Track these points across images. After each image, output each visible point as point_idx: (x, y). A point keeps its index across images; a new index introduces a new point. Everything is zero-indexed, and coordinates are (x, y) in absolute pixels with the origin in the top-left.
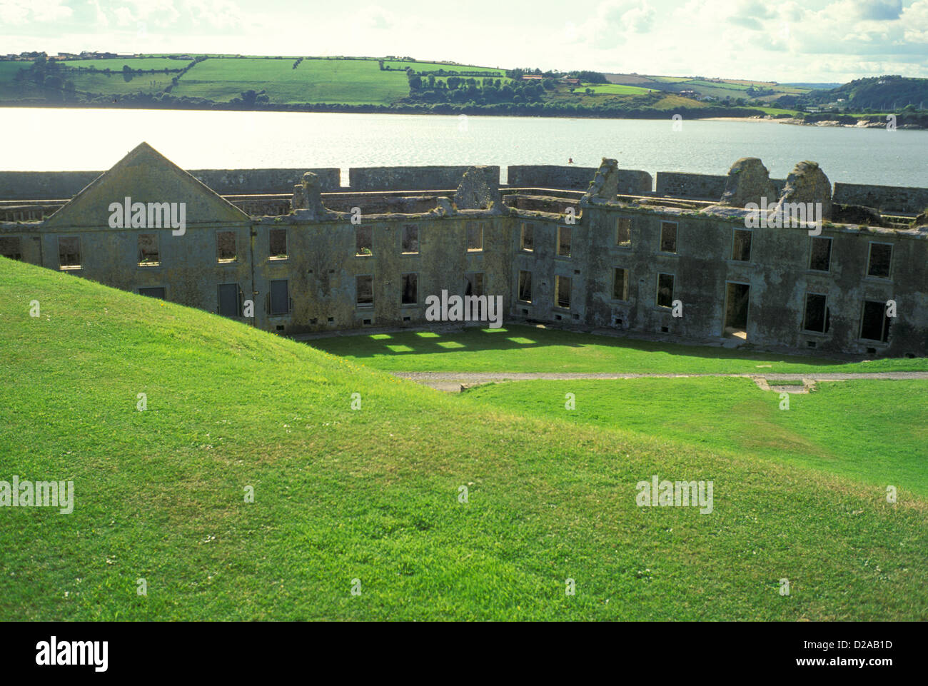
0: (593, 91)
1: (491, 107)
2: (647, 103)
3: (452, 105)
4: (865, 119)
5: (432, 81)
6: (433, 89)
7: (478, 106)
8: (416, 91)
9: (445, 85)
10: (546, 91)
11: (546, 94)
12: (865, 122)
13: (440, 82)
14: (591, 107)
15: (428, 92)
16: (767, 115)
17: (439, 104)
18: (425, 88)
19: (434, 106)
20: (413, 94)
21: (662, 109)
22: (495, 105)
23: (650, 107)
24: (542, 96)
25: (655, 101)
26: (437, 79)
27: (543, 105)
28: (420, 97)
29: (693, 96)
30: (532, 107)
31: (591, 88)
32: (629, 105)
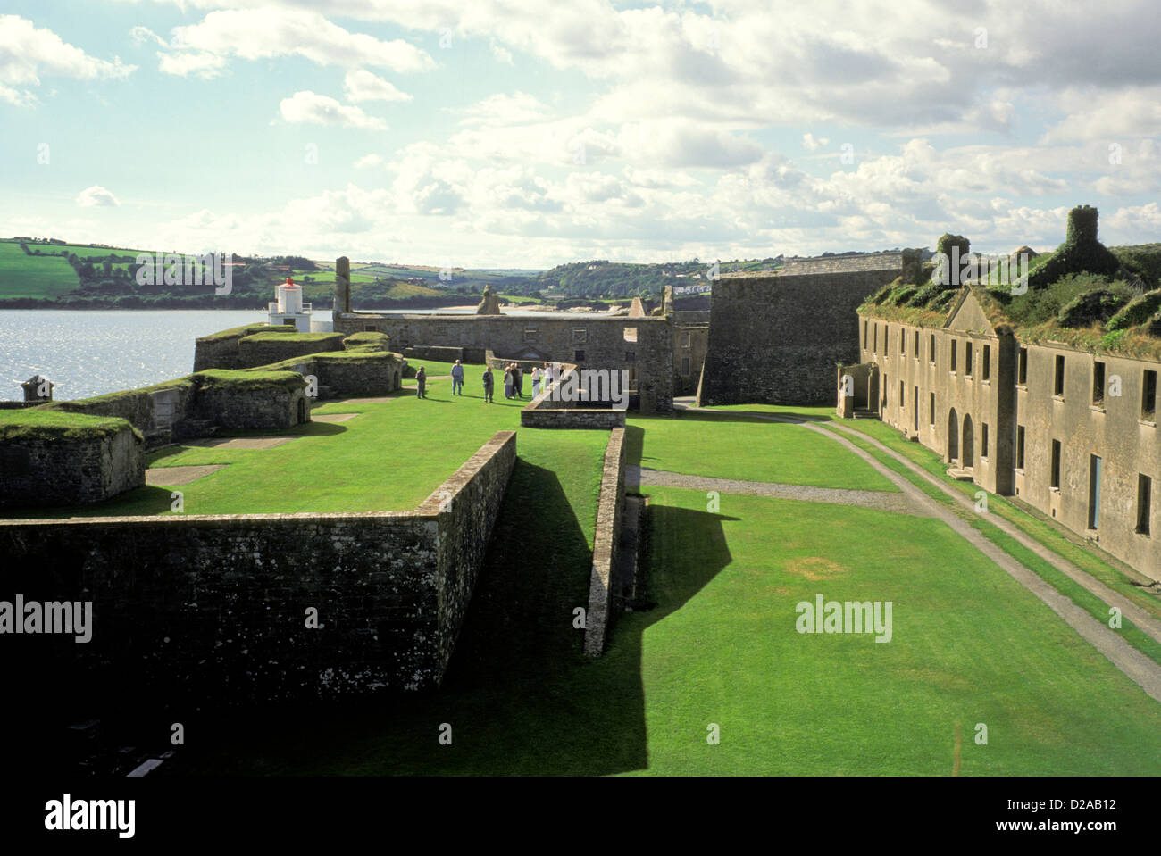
0: (313, 279)
1: (193, 299)
2: (379, 292)
3: (141, 297)
4: (618, 304)
5: (108, 269)
6: (112, 278)
7: (176, 298)
8: (88, 281)
9: (125, 273)
10: (255, 280)
11: (256, 282)
12: (618, 307)
13: (119, 270)
14: (316, 297)
15: (105, 282)
16: (511, 302)
17: (124, 297)
18: (99, 277)
19: (118, 298)
20: (85, 285)
21: (398, 298)
22: (196, 297)
23: (383, 296)
24: (252, 285)
25: (387, 290)
26: (115, 266)
27: (257, 297)
28: (96, 289)
29: (423, 284)
30: (245, 299)
31: (310, 276)
32: (360, 294)
